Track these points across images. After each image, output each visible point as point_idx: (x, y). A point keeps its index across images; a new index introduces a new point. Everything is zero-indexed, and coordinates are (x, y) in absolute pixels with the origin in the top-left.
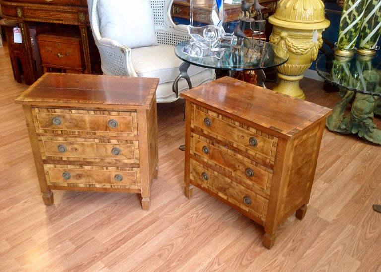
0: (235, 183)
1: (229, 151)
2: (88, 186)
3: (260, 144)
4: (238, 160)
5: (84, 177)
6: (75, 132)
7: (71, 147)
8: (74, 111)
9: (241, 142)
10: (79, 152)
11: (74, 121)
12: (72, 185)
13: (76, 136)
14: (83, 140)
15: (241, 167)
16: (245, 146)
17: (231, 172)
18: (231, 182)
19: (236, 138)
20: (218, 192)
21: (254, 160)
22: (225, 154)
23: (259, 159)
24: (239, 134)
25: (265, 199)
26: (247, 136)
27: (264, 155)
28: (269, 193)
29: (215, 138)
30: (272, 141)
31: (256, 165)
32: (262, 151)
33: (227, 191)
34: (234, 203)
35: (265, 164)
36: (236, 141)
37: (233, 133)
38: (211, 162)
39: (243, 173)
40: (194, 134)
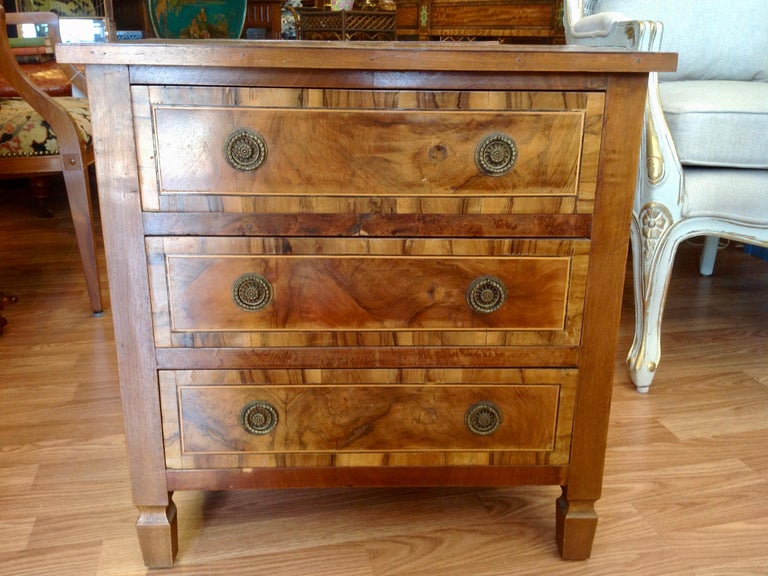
0: (418, 374)
1: (379, 245)
3: (528, 147)
4: (425, 268)
9: (432, 181)
15: (440, 293)
16: (456, 188)
17: (394, 334)
18: (401, 379)
19: (407, 171)
20: (333, 457)
21: (503, 231)
22: (359, 265)
23: (523, 217)
24: (422, 143)
25: (563, 371)
26: (467, 140)
27: (545, 192)
28: (574, 341)
29: (295, 216)
30: (582, 113)
31: (513, 250)
32: (540, 179)
33: (382, 430)
34: (417, 463)
35: (552, 227)
36: (410, 185)
37: (392, 150)
38: (282, 338)
39: (453, 312)
40: (167, 243)
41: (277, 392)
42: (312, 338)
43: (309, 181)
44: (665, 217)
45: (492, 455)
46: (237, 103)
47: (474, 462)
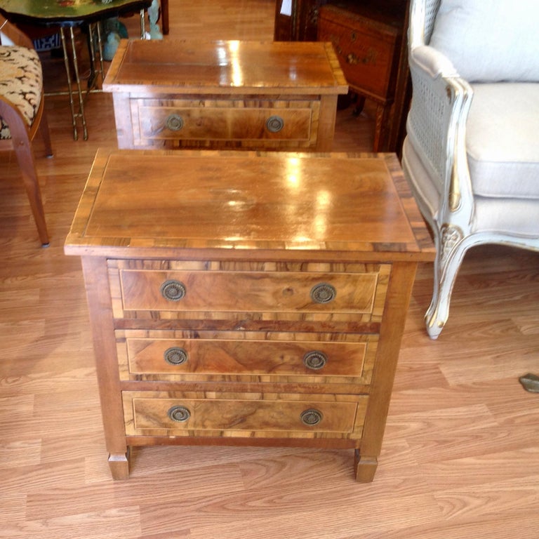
0: (274, 396)
1: (251, 335)
3: (343, 290)
4: (279, 346)
9: (284, 305)
15: (287, 359)
16: (298, 309)
17: (259, 377)
18: (262, 397)
19: (269, 300)
20: (222, 433)
21: (326, 329)
22: (239, 344)
23: (338, 323)
24: (278, 287)
25: (360, 396)
26: (305, 286)
27: (353, 311)
28: (368, 382)
29: (202, 321)
30: (377, 274)
31: (331, 339)
33: (251, 421)
34: (271, 436)
35: (356, 328)
36: (271, 307)
37: (260, 290)
38: (191, 377)
39: (295, 367)
40: (127, 333)
41: (190, 402)
42: (211, 378)
43: (210, 305)
44: (458, 233)
45: (316, 434)
46: (169, 268)
47: (305, 437)
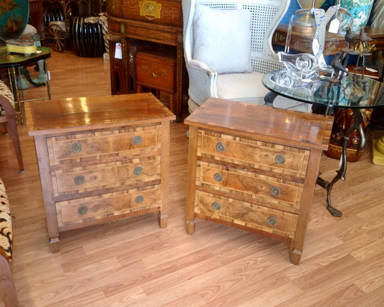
0: (256, 206)
1: (249, 173)
2: (106, 217)
3: (288, 160)
4: (261, 181)
5: (102, 207)
6: (96, 156)
7: (91, 175)
8: (97, 134)
9: (264, 162)
10: (98, 179)
11: (96, 145)
12: (88, 220)
13: (97, 162)
14: (104, 165)
15: (264, 188)
16: (269, 165)
17: (251, 195)
18: (251, 206)
19: (258, 159)
20: (233, 220)
21: (281, 177)
22: (244, 177)
23: (286, 175)
24: (262, 153)
25: (294, 215)
26: (273, 155)
27: (293, 171)
28: (298, 208)
29: (230, 163)
30: (303, 154)
31: (283, 182)
32: (291, 167)
33: (246, 217)
34: (254, 227)
35: (294, 179)
36: (258, 162)
37: (254, 153)
38: (224, 189)
39: (267, 193)
40: (202, 163)
41: (221, 202)
42: (231, 191)
43: (234, 156)
45: (273, 231)
46: (220, 137)
47: (268, 231)
